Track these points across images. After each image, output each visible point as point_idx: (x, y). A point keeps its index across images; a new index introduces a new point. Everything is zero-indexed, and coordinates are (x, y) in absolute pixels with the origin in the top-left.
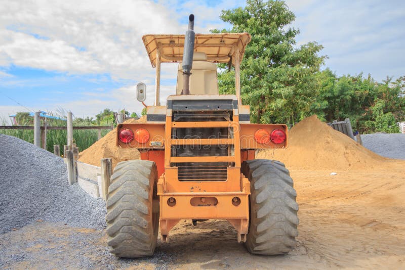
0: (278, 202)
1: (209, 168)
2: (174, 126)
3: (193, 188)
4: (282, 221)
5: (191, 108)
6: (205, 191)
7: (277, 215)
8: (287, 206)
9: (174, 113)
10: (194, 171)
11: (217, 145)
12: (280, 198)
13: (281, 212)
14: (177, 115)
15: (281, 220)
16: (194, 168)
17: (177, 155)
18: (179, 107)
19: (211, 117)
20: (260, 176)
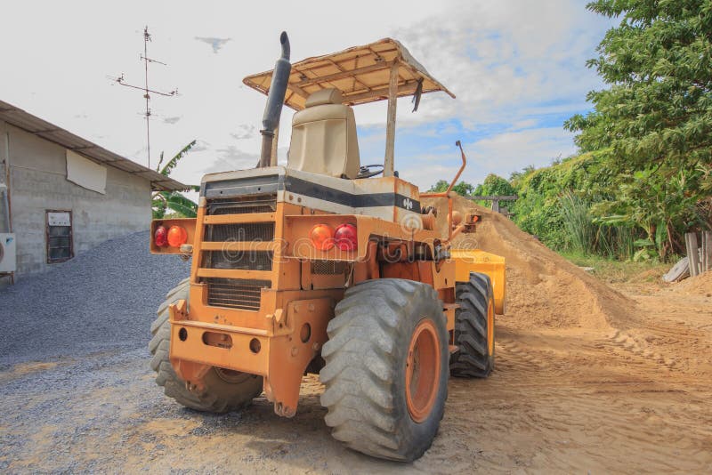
0: (351, 358)
1: (248, 288)
2: (205, 222)
3: (217, 318)
4: (353, 395)
5: (229, 192)
6: (231, 324)
7: (347, 383)
8: (365, 369)
9: (209, 201)
10: (229, 292)
11: (266, 252)
12: (358, 353)
13: (353, 378)
14: (213, 206)
15: (352, 392)
16: (232, 287)
17: (212, 267)
18: (214, 192)
19: (253, 205)
20: (345, 309)
